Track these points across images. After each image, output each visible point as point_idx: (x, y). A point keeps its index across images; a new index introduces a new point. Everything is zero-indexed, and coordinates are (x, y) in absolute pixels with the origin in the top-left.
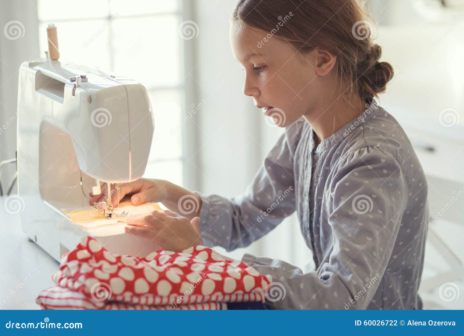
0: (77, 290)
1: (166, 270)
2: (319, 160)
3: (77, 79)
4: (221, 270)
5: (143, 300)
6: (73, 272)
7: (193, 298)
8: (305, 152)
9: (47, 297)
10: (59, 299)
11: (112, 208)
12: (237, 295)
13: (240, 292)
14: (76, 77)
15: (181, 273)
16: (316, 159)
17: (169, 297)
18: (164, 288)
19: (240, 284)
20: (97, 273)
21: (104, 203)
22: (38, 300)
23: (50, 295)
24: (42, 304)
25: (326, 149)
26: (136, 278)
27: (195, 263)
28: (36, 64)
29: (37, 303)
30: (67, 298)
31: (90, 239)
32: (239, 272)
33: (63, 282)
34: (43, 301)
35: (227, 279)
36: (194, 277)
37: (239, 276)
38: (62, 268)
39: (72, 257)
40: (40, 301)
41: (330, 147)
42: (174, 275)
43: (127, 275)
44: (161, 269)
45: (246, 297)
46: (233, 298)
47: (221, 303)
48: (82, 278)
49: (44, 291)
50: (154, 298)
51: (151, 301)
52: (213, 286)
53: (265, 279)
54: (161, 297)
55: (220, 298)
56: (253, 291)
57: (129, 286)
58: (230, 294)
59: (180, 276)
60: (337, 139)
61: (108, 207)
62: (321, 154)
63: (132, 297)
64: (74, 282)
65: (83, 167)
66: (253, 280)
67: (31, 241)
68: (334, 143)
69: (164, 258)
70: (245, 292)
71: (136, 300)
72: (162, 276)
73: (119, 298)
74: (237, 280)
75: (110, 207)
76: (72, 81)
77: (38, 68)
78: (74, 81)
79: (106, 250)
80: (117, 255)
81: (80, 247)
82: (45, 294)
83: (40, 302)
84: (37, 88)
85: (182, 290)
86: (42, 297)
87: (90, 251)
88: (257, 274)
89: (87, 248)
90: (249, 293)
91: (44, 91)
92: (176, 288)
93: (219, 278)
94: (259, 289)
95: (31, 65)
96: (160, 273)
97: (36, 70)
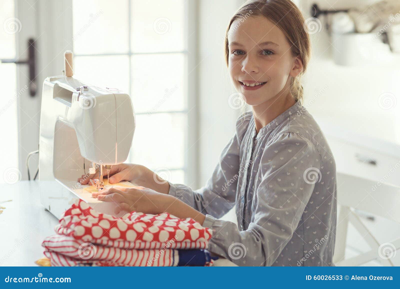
0: (68, 235)
1: (133, 224)
2: (258, 143)
3: (81, 89)
4: (175, 225)
5: (116, 244)
6: (67, 222)
7: (153, 245)
8: (249, 140)
9: (49, 241)
10: (57, 242)
11: (103, 184)
12: (186, 243)
13: (188, 240)
14: (81, 87)
15: (145, 226)
16: (256, 143)
17: (135, 242)
18: (131, 236)
19: (188, 235)
20: (84, 223)
21: (98, 180)
22: (43, 244)
23: (52, 240)
24: (46, 247)
25: (263, 134)
26: (111, 227)
27: (157, 220)
28: (55, 79)
29: (42, 246)
30: (63, 241)
31: (81, 200)
32: (188, 226)
33: (61, 231)
34: (47, 244)
35: (178, 231)
36: (154, 229)
37: (187, 230)
38: (60, 221)
39: (68, 213)
40: (44, 244)
41: (265, 133)
42: (139, 227)
43: (105, 225)
44: (130, 223)
45: (193, 245)
46: (183, 245)
47: (174, 249)
48: (72, 226)
49: (47, 237)
50: (124, 242)
51: (122, 245)
52: (168, 236)
53: (207, 232)
54: (129, 242)
55: (174, 246)
56: (198, 241)
57: (106, 233)
58: (181, 242)
59: (144, 228)
60: (271, 127)
61: (100, 183)
62: (259, 139)
63: (108, 241)
64: (67, 230)
65: (84, 154)
66: (198, 232)
67: (46, 210)
68: (269, 129)
69: (134, 217)
70: (192, 241)
71: (110, 243)
72: (130, 227)
73: (99, 241)
74: (185, 232)
75: (101, 183)
76: (78, 90)
77: (56, 82)
78: (79, 90)
79: (92, 209)
80: (100, 213)
81: (74, 207)
82: (48, 239)
83: (44, 246)
84: (54, 97)
85: (144, 238)
86: (46, 241)
87: (81, 209)
88: (201, 228)
89: (79, 207)
90: (195, 241)
91: (59, 99)
92: (140, 236)
93: (172, 230)
94: (202, 239)
95: (51, 80)
96: (128, 225)
97: (54, 83)
